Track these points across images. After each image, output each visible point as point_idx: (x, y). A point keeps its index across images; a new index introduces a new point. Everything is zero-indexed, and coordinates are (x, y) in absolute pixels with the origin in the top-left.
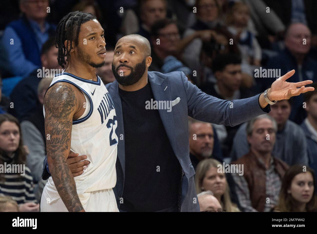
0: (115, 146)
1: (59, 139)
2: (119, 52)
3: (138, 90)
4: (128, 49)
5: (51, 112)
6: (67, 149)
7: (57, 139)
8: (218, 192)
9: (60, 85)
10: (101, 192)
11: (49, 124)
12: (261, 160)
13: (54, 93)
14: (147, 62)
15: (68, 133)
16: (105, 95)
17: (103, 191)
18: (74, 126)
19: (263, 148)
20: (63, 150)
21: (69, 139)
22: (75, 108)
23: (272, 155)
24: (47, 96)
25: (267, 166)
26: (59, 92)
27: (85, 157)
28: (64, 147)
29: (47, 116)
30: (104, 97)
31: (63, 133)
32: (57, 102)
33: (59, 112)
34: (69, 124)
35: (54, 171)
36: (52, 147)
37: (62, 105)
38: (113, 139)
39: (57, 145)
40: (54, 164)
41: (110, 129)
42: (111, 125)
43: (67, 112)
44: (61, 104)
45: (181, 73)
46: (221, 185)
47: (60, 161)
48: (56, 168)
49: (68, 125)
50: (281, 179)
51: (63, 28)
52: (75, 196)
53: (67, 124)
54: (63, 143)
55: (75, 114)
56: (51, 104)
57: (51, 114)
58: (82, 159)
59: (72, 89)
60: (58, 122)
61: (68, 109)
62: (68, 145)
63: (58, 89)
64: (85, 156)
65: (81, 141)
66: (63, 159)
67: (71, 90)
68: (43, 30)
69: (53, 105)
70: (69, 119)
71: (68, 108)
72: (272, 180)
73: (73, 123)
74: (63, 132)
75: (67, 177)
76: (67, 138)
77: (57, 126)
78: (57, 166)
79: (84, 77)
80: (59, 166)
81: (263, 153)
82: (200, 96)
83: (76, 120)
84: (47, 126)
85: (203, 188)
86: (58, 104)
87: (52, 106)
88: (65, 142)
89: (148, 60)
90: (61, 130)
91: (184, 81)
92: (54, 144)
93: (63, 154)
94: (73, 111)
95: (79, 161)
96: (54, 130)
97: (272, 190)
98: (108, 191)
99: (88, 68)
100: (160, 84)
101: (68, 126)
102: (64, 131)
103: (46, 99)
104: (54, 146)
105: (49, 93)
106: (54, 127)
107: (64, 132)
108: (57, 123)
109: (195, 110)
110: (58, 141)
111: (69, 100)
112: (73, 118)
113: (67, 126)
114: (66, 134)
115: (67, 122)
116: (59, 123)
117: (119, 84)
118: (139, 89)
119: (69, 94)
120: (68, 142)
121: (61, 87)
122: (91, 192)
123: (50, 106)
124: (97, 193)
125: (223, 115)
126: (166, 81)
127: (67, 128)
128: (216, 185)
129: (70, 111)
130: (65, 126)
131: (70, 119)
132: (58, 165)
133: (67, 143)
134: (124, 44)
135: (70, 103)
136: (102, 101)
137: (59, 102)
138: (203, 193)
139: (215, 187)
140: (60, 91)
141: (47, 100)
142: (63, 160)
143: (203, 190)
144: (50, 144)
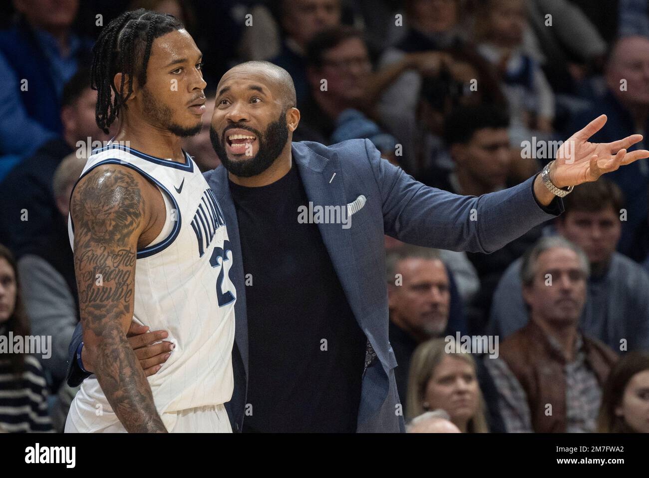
0: (230, 308)
1: (109, 290)
2: (226, 101)
3: (271, 183)
4: (246, 95)
5: (89, 230)
6: (128, 312)
7: (105, 290)
8: (461, 411)
9: (107, 171)
10: (199, 413)
11: (85, 258)
12: (555, 341)
13: (93, 188)
14: (290, 121)
15: (128, 277)
16: (205, 192)
17: (203, 408)
18: (140, 262)
19: (559, 313)
20: (119, 315)
21: (131, 290)
22: (142, 222)
23: (580, 330)
24: (77, 196)
25: (568, 355)
26: (105, 185)
27: (163, 334)
28: (121, 307)
29: (80, 240)
30: (203, 198)
31: (117, 278)
32: (101, 208)
33: (107, 231)
34: (130, 256)
35: (102, 362)
36: (94, 308)
37: (112, 213)
38: (224, 291)
39: (105, 303)
40: (99, 346)
41: (218, 269)
42: (220, 260)
43: (125, 231)
44: (110, 213)
45: (365, 141)
46: (468, 397)
47: (113, 339)
48: (105, 356)
49: (127, 259)
50: (600, 384)
51: (111, 47)
52: (152, 416)
53: (125, 256)
54: (118, 299)
55: (141, 235)
56: (89, 213)
57: (89, 234)
58: (158, 339)
59: (133, 178)
60: (106, 253)
61: (127, 223)
62: (129, 304)
63: (101, 180)
64: (164, 331)
65: (156, 296)
66: (121, 334)
67: (132, 181)
68: (66, 52)
69: (93, 215)
70: (130, 246)
71: (126, 219)
72: (580, 386)
73: (138, 255)
74: (117, 275)
75: (133, 373)
76: (127, 288)
77: (102, 261)
78: (107, 352)
79: (157, 154)
80: (113, 351)
81: (559, 325)
82: (410, 190)
83: (145, 250)
84: (81, 262)
85: (426, 404)
86: (105, 212)
87: (91, 217)
88: (122, 297)
89: (292, 116)
90: (114, 270)
91: (373, 159)
92: (98, 301)
93: (121, 324)
94: (137, 228)
95: (151, 343)
96: (98, 269)
97: (581, 407)
98: (214, 410)
99: (164, 136)
100: (319, 170)
101: (127, 262)
102: (120, 273)
103: (74, 201)
104: (99, 307)
105: (82, 188)
106: (96, 263)
107: (119, 275)
108: (104, 255)
109: (401, 223)
110: (106, 295)
111: (129, 202)
112: (138, 243)
113: (125, 262)
114: (125, 279)
115: (124, 252)
116: (108, 255)
117: (229, 173)
118: (274, 182)
119: (129, 188)
120: (129, 296)
121: (108, 174)
122: (178, 412)
123: (86, 218)
124: (191, 414)
125: (462, 228)
126: (333, 162)
127: (126, 266)
128: (456, 398)
129: (131, 228)
130: (121, 261)
131: (132, 246)
132: (111, 348)
133: (127, 300)
134: (237, 83)
135: (131, 210)
136: (200, 206)
137: (106, 208)
138: (428, 415)
139: (455, 402)
140: (108, 183)
141: (77, 204)
142: (121, 337)
143: (427, 409)
144: (90, 302)
